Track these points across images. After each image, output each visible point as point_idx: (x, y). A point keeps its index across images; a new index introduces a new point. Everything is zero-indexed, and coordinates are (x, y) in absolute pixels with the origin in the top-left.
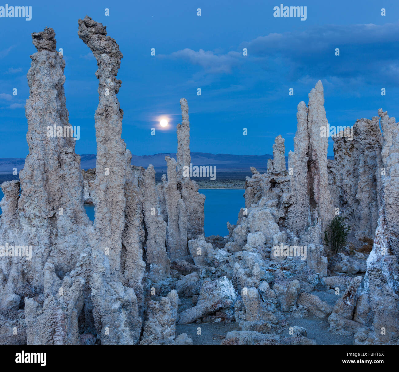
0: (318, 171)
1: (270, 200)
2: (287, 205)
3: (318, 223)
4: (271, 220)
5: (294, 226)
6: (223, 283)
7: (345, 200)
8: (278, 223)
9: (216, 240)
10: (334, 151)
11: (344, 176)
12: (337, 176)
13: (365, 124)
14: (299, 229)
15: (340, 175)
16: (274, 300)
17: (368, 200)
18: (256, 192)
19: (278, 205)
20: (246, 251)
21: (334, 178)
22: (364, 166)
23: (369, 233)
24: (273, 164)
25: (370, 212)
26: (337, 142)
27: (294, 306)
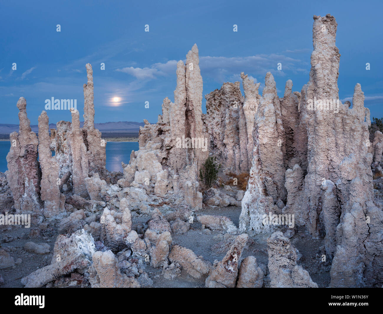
0: (194, 119)
1: (155, 144)
2: (168, 148)
3: (194, 163)
4: (155, 160)
5: (175, 165)
6: (80, 237)
7: (215, 144)
8: (161, 163)
9: (118, 175)
10: (207, 107)
11: (214, 126)
12: (209, 126)
13: (230, 86)
14: (178, 167)
15: (211, 125)
16: (144, 251)
17: (233, 144)
18: (147, 138)
19: (161, 148)
20: (133, 187)
21: (207, 127)
22: (229, 118)
23: (233, 169)
24: (162, 118)
25: (234, 153)
26: (209, 100)
27: (165, 261)
